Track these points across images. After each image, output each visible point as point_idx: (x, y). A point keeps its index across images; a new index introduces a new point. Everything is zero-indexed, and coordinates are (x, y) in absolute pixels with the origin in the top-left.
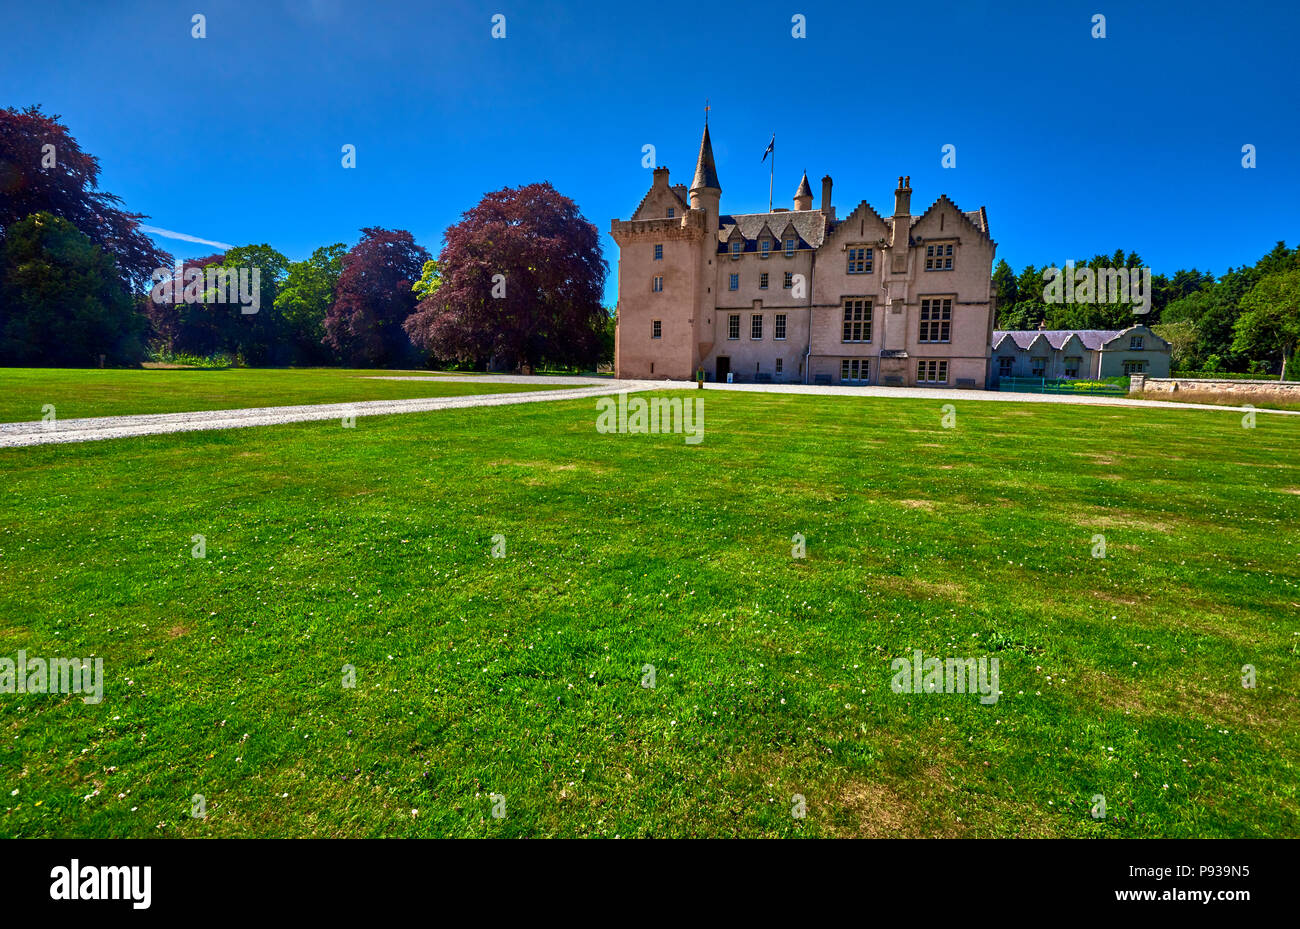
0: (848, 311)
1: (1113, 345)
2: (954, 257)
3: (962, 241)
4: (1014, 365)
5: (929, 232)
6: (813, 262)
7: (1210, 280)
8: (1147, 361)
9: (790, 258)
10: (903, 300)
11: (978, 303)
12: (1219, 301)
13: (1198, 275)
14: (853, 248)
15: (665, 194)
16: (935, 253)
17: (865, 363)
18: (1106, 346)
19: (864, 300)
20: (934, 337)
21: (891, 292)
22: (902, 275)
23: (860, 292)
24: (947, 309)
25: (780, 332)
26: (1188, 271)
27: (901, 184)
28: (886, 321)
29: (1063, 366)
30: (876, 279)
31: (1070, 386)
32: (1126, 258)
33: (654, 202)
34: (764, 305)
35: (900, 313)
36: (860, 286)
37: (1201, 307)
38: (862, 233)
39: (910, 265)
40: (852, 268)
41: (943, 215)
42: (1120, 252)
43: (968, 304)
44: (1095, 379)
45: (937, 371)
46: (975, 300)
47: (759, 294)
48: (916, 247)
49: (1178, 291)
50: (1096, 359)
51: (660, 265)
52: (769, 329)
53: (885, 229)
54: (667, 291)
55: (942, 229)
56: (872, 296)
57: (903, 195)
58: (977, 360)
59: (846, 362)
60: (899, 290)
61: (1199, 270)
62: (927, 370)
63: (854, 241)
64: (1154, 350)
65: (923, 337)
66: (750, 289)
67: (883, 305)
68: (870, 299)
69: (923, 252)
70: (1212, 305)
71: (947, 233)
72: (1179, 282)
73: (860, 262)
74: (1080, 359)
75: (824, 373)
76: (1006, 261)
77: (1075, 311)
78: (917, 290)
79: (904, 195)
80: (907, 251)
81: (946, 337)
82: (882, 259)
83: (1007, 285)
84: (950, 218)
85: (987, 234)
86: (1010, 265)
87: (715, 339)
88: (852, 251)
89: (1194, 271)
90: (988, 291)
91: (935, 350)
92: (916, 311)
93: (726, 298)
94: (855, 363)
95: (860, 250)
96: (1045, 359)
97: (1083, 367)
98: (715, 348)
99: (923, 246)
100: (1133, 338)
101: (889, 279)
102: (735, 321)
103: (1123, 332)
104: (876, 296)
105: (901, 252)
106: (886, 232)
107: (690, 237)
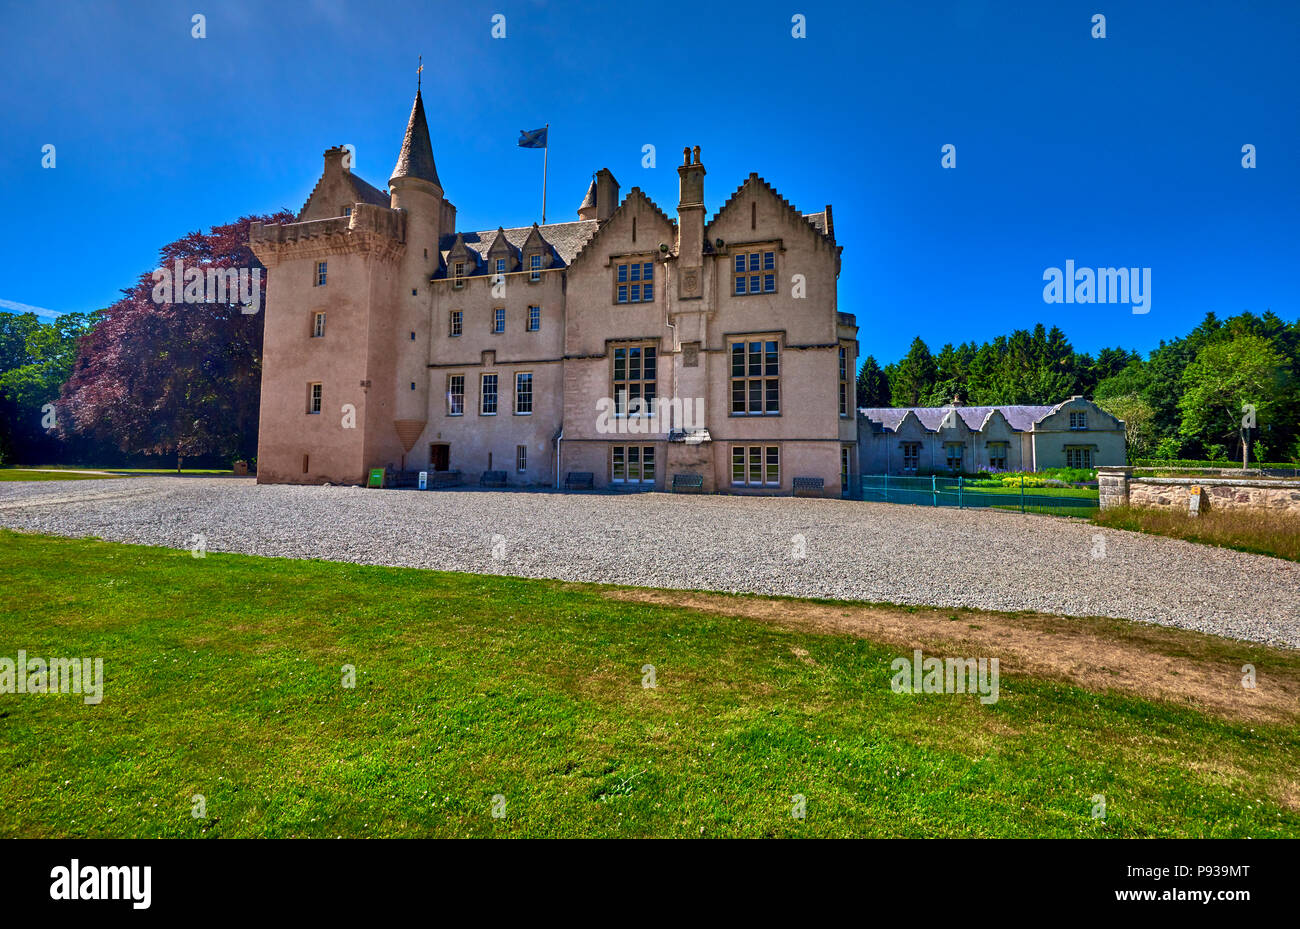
0: (619, 364)
1: (1047, 423)
2: (777, 272)
3: (787, 244)
4: (922, 452)
5: (735, 232)
6: (564, 286)
7: (1136, 358)
8: (1095, 445)
9: (536, 283)
10: (698, 343)
11: (821, 347)
12: (1156, 377)
13: (1123, 354)
14: (621, 262)
15: (340, 185)
16: (747, 265)
17: (649, 451)
18: (1038, 426)
19: (642, 346)
20: (755, 407)
21: (680, 328)
22: (695, 302)
23: (637, 333)
24: (773, 359)
25: (525, 403)
26: (1113, 349)
27: (688, 159)
28: (676, 379)
29: (986, 453)
30: (659, 311)
31: (996, 482)
32: (1048, 332)
33: (325, 198)
34: (498, 359)
35: (696, 364)
36: (635, 322)
37: (1137, 384)
38: (634, 240)
39: (707, 287)
40: (623, 296)
41: (754, 205)
42: (1040, 326)
43: (803, 348)
44: (1030, 472)
45: (764, 463)
46: (813, 340)
47: (490, 341)
48: (716, 257)
49: (1106, 370)
50: (1028, 445)
51: (322, 295)
52: (506, 397)
53: (668, 231)
54: (330, 337)
55: (754, 227)
56: (653, 339)
57: (690, 175)
58: (826, 445)
59: (619, 450)
60: (691, 328)
61: (1124, 348)
62: (748, 463)
63: (623, 251)
64: (1101, 431)
65: (738, 406)
66: (478, 335)
67: (670, 353)
68: (650, 344)
69: (726, 265)
70: (1149, 381)
71: (763, 233)
72: (1106, 361)
73: (633, 286)
74: (1007, 443)
75: (584, 470)
76: (921, 338)
77: (1000, 391)
78: (724, 324)
79: (692, 174)
80: (701, 264)
81: (773, 404)
82: (663, 277)
83: (924, 364)
84: (765, 209)
85: (830, 238)
86: (925, 342)
87: (427, 415)
88: (622, 267)
89: (1119, 349)
90: (834, 328)
91: (757, 428)
92: (722, 364)
93: (444, 348)
94: (634, 451)
95: (634, 266)
96: (962, 445)
97: (1012, 455)
98: (426, 430)
99: (726, 255)
100: (1072, 415)
101: (675, 309)
102: (458, 385)
103: (1058, 407)
104: (658, 339)
105: (693, 265)
106: (669, 236)
107: (364, 248)
